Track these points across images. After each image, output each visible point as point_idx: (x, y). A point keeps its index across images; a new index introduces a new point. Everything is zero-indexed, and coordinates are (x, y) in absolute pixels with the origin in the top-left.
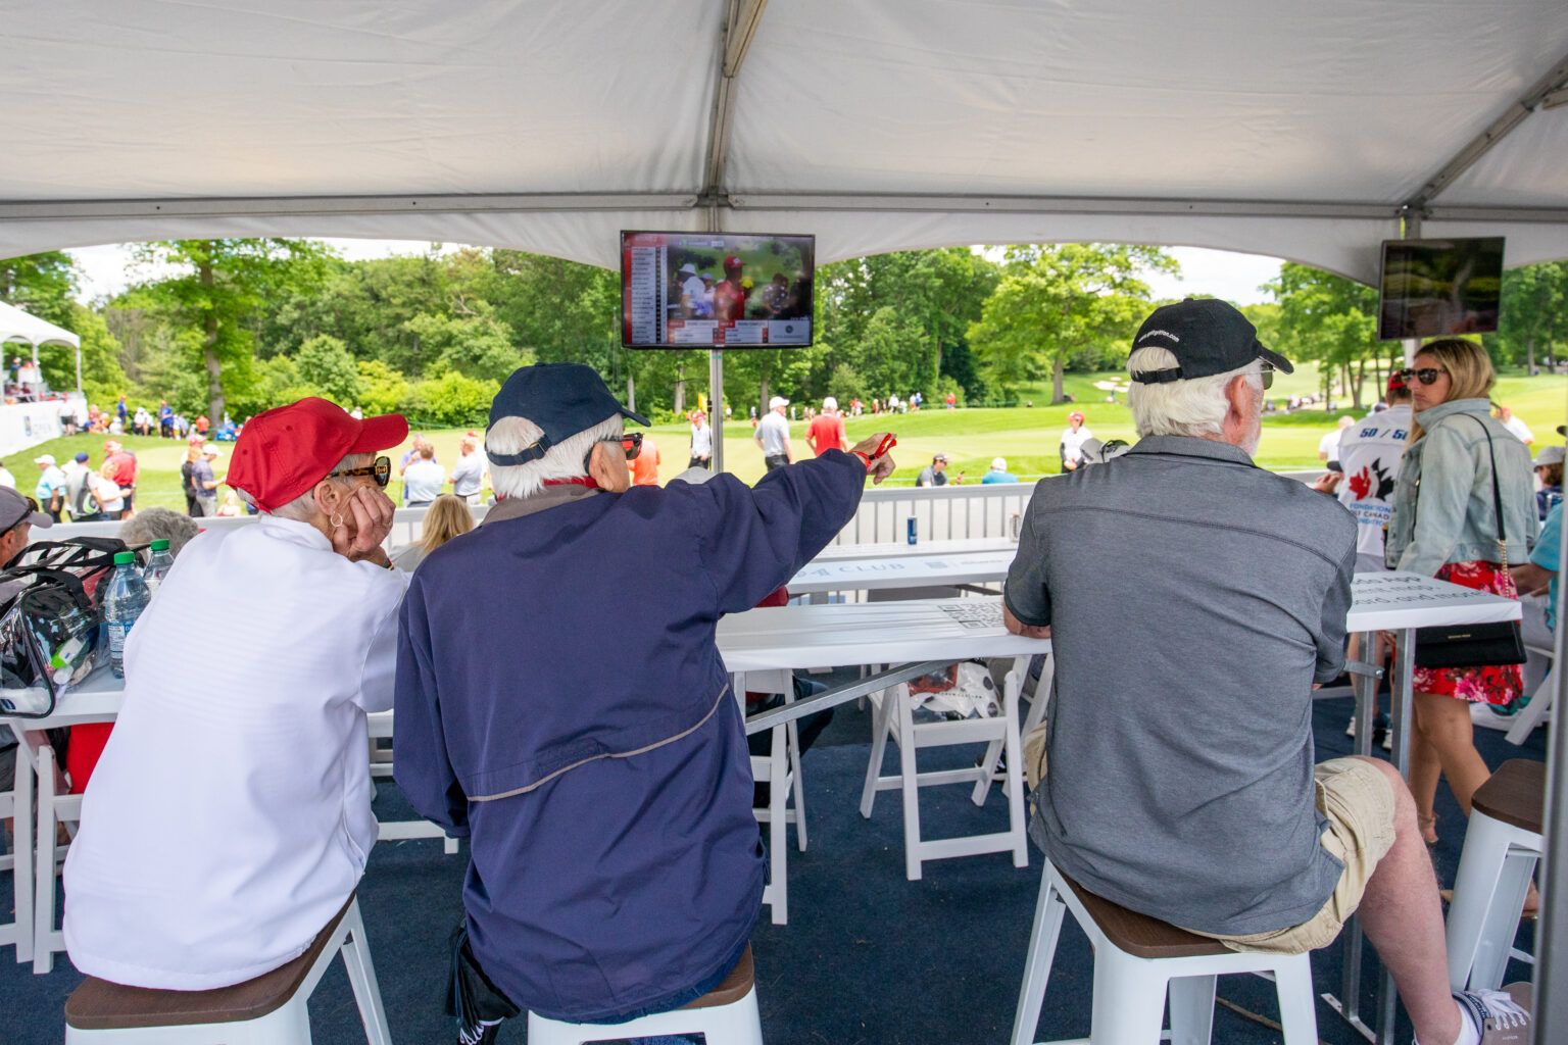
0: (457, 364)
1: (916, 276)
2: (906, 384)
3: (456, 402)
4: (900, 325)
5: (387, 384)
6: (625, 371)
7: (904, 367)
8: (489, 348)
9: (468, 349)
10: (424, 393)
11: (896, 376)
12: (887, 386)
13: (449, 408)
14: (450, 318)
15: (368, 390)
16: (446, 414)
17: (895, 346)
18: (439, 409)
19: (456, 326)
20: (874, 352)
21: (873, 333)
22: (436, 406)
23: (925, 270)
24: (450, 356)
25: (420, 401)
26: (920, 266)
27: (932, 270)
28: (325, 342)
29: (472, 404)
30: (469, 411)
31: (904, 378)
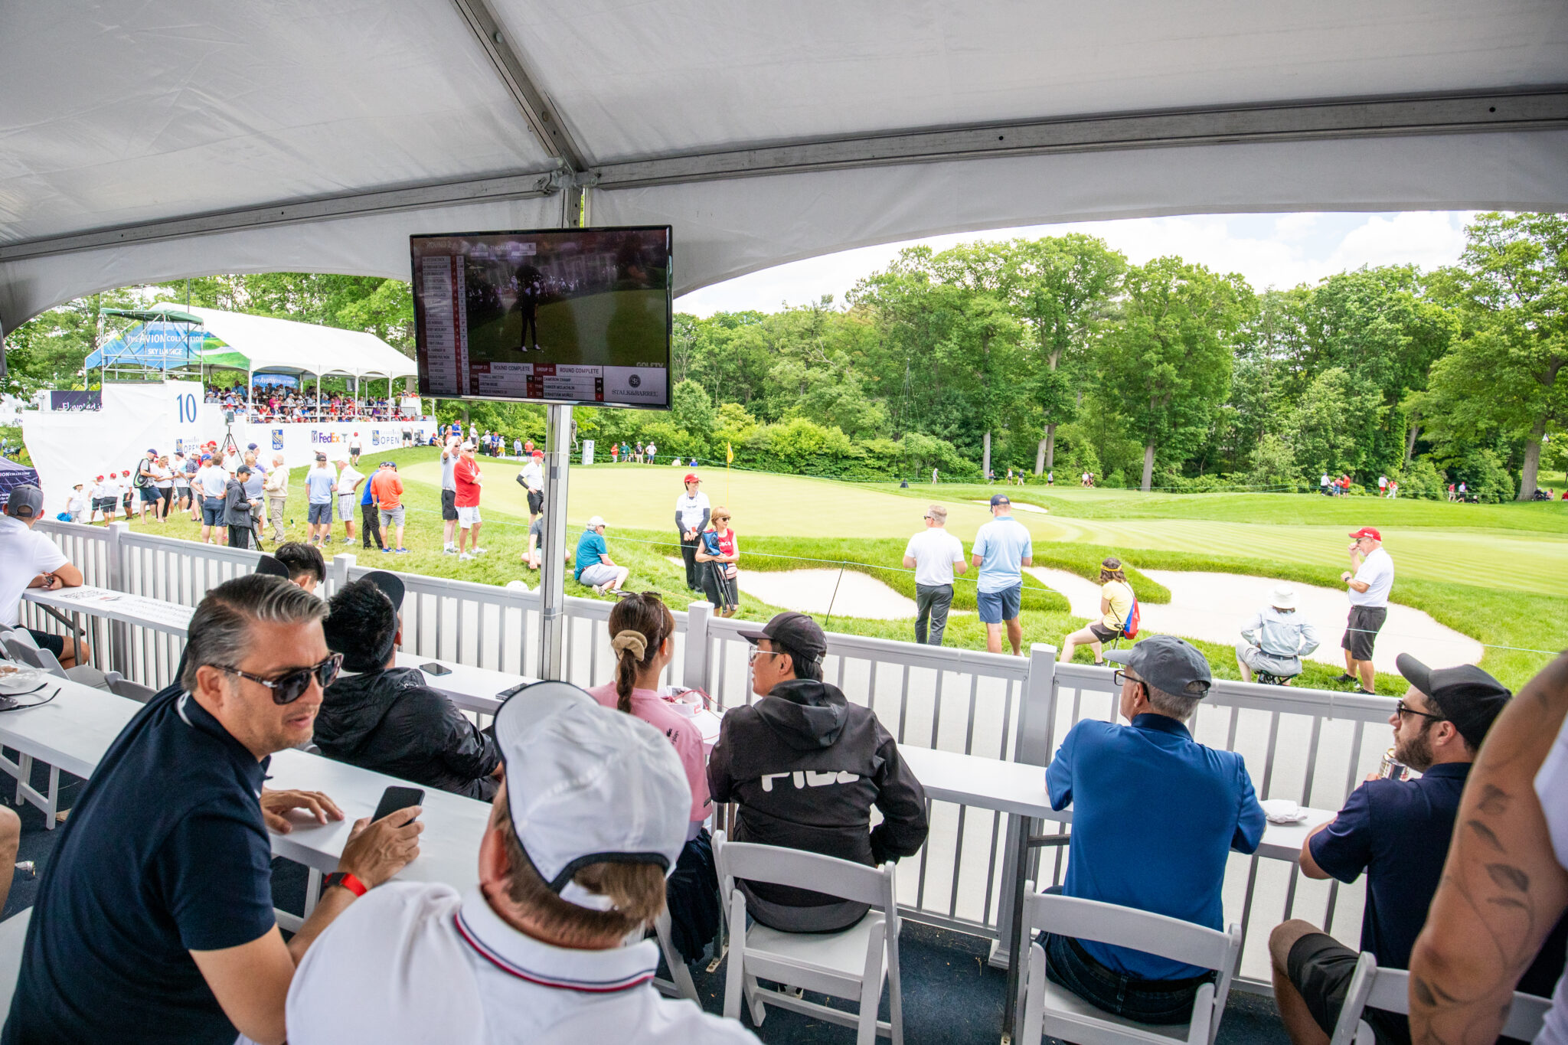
0: (808, 411)
1: (1373, 332)
2: (1353, 462)
3: (798, 446)
4: (1349, 391)
5: (740, 424)
6: (980, 427)
7: (1350, 443)
8: (840, 395)
9: (821, 396)
10: (770, 435)
11: (1339, 452)
12: (1324, 463)
13: (790, 450)
14: (809, 365)
15: (721, 429)
16: (788, 456)
17: (1342, 418)
18: (782, 451)
19: (813, 373)
20: (1313, 422)
21: (1311, 401)
22: (778, 448)
23: (1389, 326)
24: (805, 401)
25: (764, 442)
26: (1382, 318)
27: (1400, 326)
28: (688, 384)
29: (813, 448)
30: (810, 454)
31: (1351, 455)
